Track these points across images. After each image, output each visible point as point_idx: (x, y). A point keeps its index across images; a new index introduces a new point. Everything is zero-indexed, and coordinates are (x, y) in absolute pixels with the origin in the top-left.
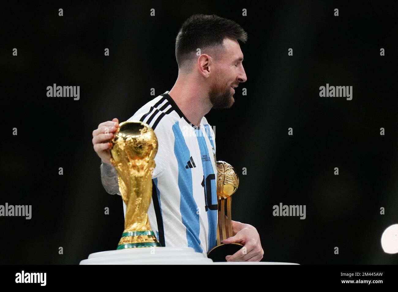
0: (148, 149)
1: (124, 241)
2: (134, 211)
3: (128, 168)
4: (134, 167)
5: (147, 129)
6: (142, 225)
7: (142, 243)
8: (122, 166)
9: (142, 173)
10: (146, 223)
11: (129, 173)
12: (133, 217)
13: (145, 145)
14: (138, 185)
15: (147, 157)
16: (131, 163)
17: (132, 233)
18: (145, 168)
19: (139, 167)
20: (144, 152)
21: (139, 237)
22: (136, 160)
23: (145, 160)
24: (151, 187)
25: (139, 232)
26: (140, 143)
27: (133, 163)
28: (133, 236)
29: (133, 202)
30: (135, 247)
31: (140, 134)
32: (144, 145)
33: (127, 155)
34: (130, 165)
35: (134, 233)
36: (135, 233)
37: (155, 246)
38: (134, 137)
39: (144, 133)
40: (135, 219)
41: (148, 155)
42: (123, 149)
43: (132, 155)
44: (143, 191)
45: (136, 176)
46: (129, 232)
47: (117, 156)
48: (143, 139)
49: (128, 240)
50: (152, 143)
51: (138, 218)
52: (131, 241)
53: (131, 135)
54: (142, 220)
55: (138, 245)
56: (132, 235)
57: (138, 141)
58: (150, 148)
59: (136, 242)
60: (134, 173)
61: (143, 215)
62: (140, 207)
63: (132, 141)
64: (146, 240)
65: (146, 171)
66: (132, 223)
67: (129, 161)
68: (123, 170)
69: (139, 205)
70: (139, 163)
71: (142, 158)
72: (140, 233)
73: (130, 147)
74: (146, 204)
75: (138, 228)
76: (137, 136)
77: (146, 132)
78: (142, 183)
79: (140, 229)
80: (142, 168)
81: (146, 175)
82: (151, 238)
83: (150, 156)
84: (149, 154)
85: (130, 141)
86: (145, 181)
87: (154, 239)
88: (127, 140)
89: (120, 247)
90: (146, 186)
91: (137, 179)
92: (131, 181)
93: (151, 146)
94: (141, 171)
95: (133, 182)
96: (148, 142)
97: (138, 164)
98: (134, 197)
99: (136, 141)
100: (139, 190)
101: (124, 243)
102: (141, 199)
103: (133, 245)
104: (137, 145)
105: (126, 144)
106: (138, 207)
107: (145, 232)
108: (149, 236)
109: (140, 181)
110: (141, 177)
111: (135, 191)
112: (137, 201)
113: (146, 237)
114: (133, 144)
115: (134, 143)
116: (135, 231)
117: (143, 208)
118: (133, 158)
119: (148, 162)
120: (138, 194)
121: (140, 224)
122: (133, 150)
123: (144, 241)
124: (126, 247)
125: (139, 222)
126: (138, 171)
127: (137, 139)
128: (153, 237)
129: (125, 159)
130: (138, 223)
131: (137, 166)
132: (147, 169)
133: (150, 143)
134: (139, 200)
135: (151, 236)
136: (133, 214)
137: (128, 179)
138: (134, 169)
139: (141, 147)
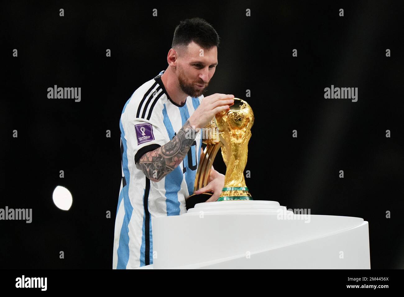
0: (246, 121)
3: (229, 136)
4: (234, 135)
5: (246, 105)
6: (239, 182)
7: (238, 196)
8: (225, 135)
9: (240, 141)
10: (241, 180)
11: (230, 140)
12: (232, 175)
13: (244, 118)
14: (236, 150)
15: (245, 128)
16: (231, 132)
17: (230, 188)
18: (242, 137)
19: (238, 135)
20: (242, 124)
21: (236, 192)
22: (236, 130)
23: (243, 130)
24: (246, 153)
25: (235, 187)
26: (239, 116)
27: (233, 132)
28: (231, 191)
29: (232, 164)
30: (232, 199)
31: (240, 109)
32: (242, 118)
33: (229, 126)
34: (231, 133)
35: (231, 188)
36: (233, 188)
37: (248, 199)
38: (235, 111)
39: (243, 108)
40: (233, 177)
41: (245, 126)
42: (225, 120)
43: (232, 126)
44: (240, 155)
45: (236, 143)
46: (228, 187)
48: (242, 114)
49: (227, 193)
50: (249, 117)
51: (236, 176)
52: (229, 195)
53: (232, 110)
54: (238, 178)
55: (234, 198)
56: (230, 190)
57: (238, 115)
58: (248, 120)
59: (233, 196)
60: (234, 140)
61: (240, 174)
62: (237, 167)
63: (233, 114)
64: (241, 194)
65: (243, 139)
66: (231, 180)
67: (230, 131)
68: (225, 137)
69: (237, 166)
70: (238, 132)
71: (241, 129)
72: (237, 189)
73: (231, 119)
74: (242, 165)
75: (235, 185)
76: (237, 111)
77: (245, 108)
78: (240, 149)
79: (237, 185)
80: (241, 137)
81: (243, 142)
82: (246, 193)
83: (247, 127)
84: (247, 126)
86: (243, 147)
87: (247, 194)
88: (229, 114)
89: (220, 199)
90: (243, 151)
91: (236, 145)
92: (230, 147)
93: (248, 119)
94: (239, 139)
95: (233, 147)
96: (246, 116)
97: (237, 133)
98: (233, 160)
99: (237, 115)
100: (237, 154)
101: (224, 196)
102: (238, 161)
103: (230, 197)
104: (237, 118)
105: (228, 117)
106: (236, 168)
107: (241, 188)
108: (244, 191)
109: (238, 147)
110: (239, 144)
111: (234, 155)
112: (235, 162)
113: (242, 192)
114: (234, 117)
115: (235, 116)
117: (240, 168)
118: (233, 128)
119: (245, 132)
120: (236, 157)
121: (237, 182)
122: (234, 122)
123: (240, 195)
124: (225, 199)
125: (237, 180)
126: (237, 139)
127: (237, 113)
128: (247, 193)
129: (227, 129)
130: (235, 180)
131: (237, 135)
132: (244, 138)
133: (248, 117)
135: (245, 192)
136: (232, 172)
137: (229, 145)
138: (234, 137)
139: (240, 120)
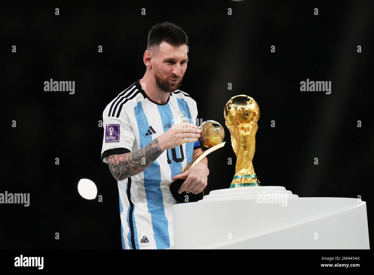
0: (253, 115)
1: (235, 182)
2: (242, 161)
3: (238, 129)
4: (242, 128)
5: (252, 101)
6: (248, 170)
7: (248, 183)
8: (234, 128)
9: (248, 133)
10: (251, 169)
11: (239, 133)
12: (242, 164)
13: (251, 113)
14: (245, 142)
15: (252, 121)
16: (240, 126)
17: (241, 176)
18: (250, 129)
19: (246, 128)
20: (249, 118)
21: (246, 179)
22: (244, 124)
23: (251, 124)
24: (254, 143)
25: (246, 175)
26: (247, 111)
27: (242, 126)
28: (241, 179)
29: (242, 154)
30: (243, 186)
31: (247, 105)
32: (249, 113)
33: (237, 120)
34: (239, 127)
35: (242, 176)
36: (243, 176)
37: (257, 185)
38: (242, 107)
39: (250, 104)
40: (243, 166)
41: (252, 120)
42: (234, 115)
43: (241, 120)
44: (249, 146)
45: (244, 135)
46: (239, 175)
47: (230, 121)
48: (249, 109)
49: (238, 181)
50: (255, 112)
51: (245, 165)
52: (240, 182)
53: (240, 106)
54: (248, 167)
55: (245, 185)
56: (241, 177)
57: (245, 110)
58: (254, 115)
59: (244, 183)
60: (242, 133)
61: (249, 163)
62: (246, 157)
63: (241, 110)
64: (251, 181)
65: (251, 131)
66: (241, 169)
67: (239, 124)
68: (235, 131)
69: (246, 156)
70: (246, 125)
71: (248, 122)
72: (247, 176)
73: (239, 114)
74: (251, 155)
75: (245, 173)
76: (244, 106)
77: (251, 103)
79: (247, 173)
80: (248, 130)
81: (251, 134)
82: (255, 180)
83: (254, 120)
84: (253, 119)
85: (240, 109)
86: (251, 139)
88: (237, 109)
89: (232, 186)
90: (251, 142)
91: (244, 137)
92: (240, 139)
93: (254, 113)
94: (247, 131)
95: (242, 139)
96: (252, 111)
97: (245, 127)
98: (242, 150)
99: (244, 110)
100: (246, 145)
101: (235, 183)
102: (247, 151)
103: (241, 184)
104: (245, 113)
105: (237, 112)
106: (245, 158)
107: (250, 176)
108: (253, 179)
109: (247, 139)
110: (247, 136)
111: (243, 146)
112: (244, 153)
113: (251, 179)
114: (241, 112)
115: (243, 111)
116: (243, 175)
117: (249, 158)
118: (242, 122)
119: (252, 125)
120: (245, 148)
121: (247, 170)
122: (242, 116)
123: (250, 182)
124: (236, 186)
125: (246, 168)
126: (246, 132)
127: (245, 109)
128: (256, 179)
129: (236, 123)
131: (245, 128)
132: (252, 130)
133: (254, 112)
134: (246, 152)
135: (254, 179)
136: (241, 162)
137: (238, 137)
138: (242, 130)
139: (247, 114)
